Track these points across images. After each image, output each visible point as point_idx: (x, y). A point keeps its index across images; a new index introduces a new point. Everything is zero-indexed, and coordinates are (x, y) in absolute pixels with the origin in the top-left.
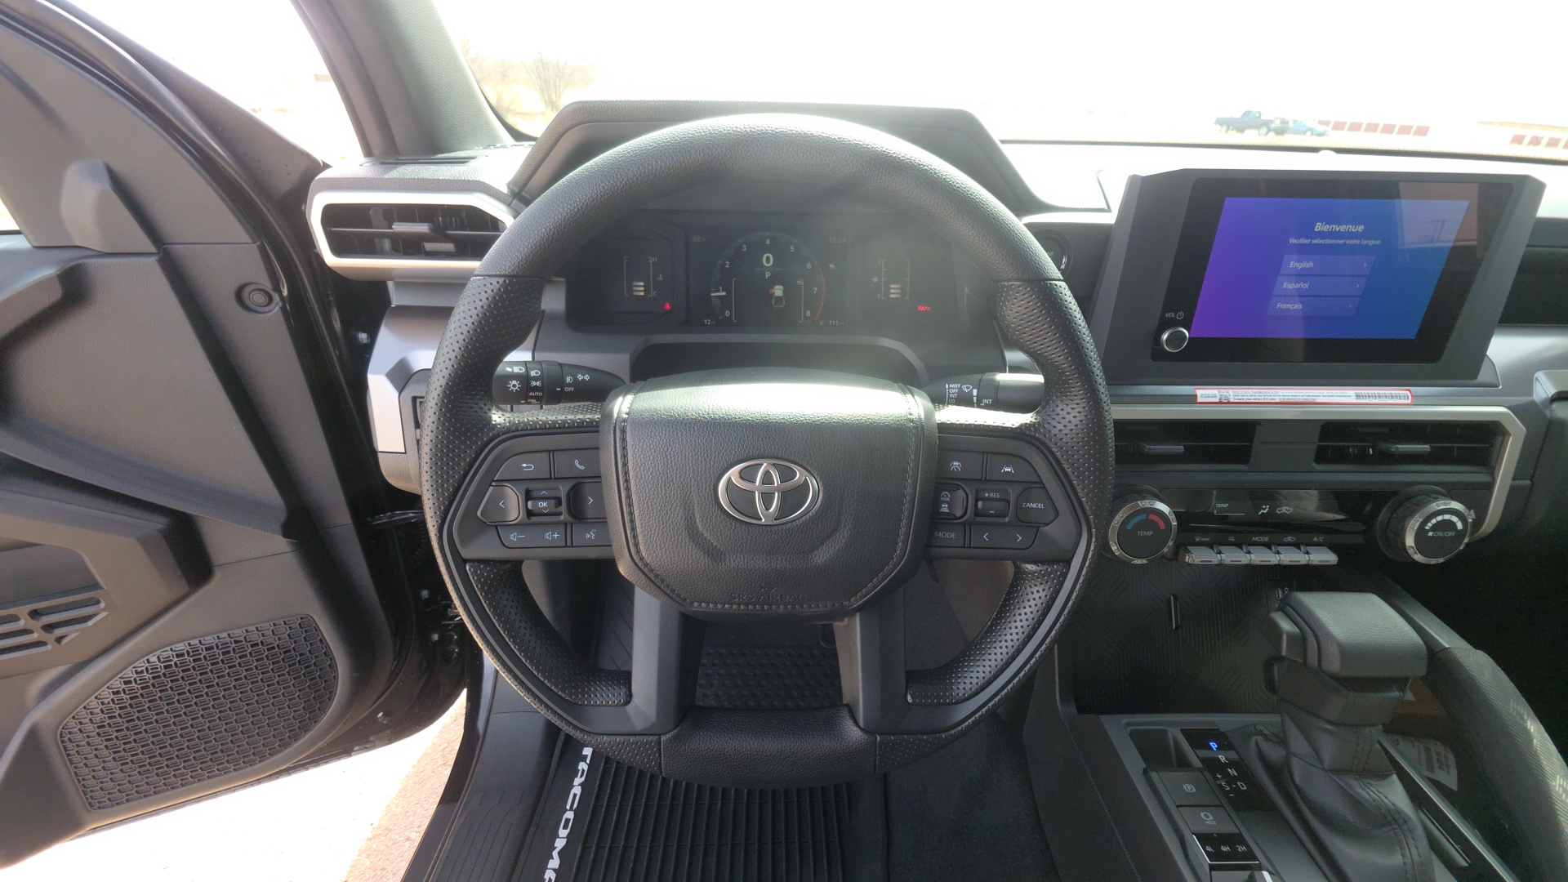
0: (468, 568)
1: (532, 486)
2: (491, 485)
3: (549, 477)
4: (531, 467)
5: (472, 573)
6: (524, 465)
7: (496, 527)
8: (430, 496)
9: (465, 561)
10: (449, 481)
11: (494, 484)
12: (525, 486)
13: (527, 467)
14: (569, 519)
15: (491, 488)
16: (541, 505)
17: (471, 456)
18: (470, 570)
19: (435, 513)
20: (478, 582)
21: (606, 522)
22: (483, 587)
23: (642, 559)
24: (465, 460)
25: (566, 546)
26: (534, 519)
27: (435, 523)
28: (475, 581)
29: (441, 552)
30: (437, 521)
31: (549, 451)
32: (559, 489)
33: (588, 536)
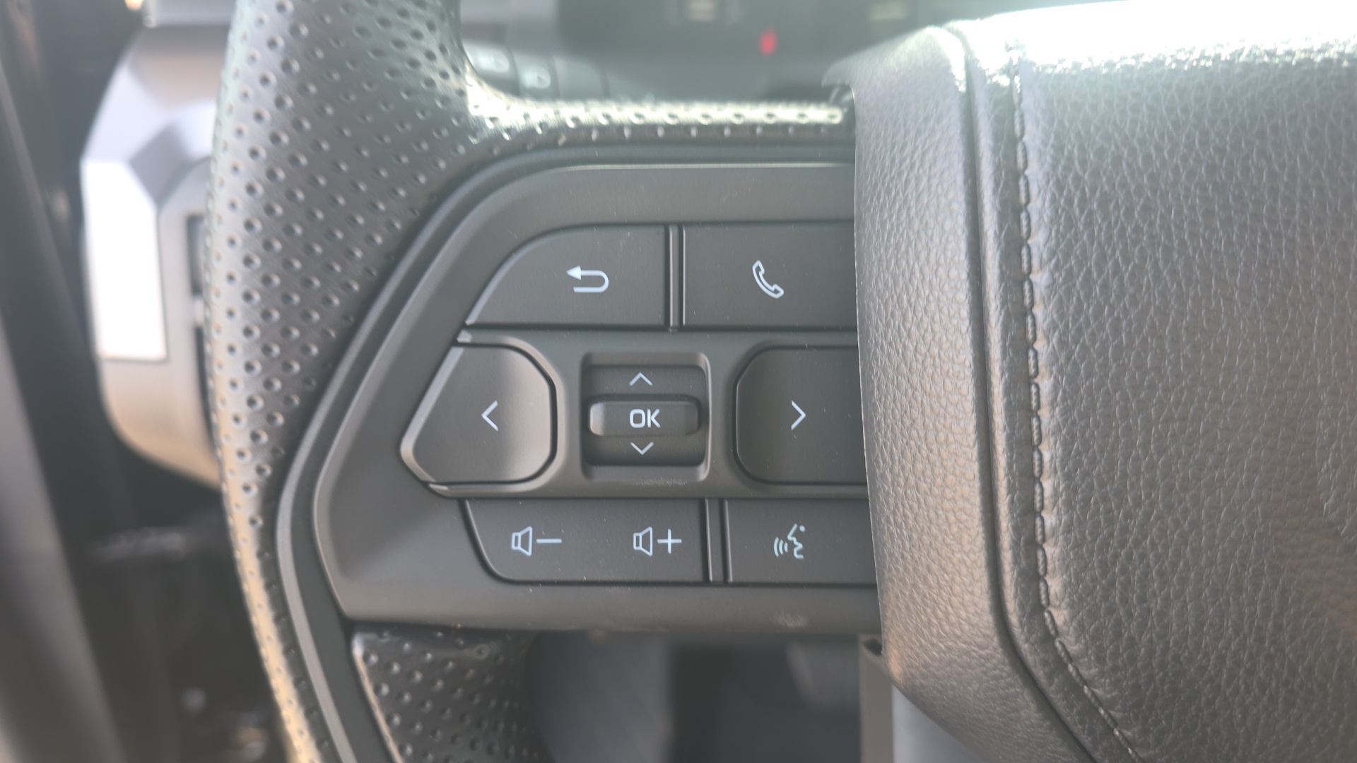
0: (358, 651)
1: (606, 347)
2: (455, 343)
3: (658, 320)
4: (599, 281)
5: (372, 670)
6: (576, 273)
7: (461, 501)
8: (239, 373)
9: (349, 626)
10: (307, 316)
11: (465, 337)
12: (579, 346)
13: (586, 281)
14: (729, 480)
15: (456, 354)
16: (638, 419)
17: (390, 225)
18: (366, 658)
19: (255, 437)
20: (391, 705)
21: (864, 501)
22: (407, 725)
23: (1048, 637)
24: (371, 239)
25: (705, 582)
26: (606, 476)
27: (250, 476)
28: (384, 702)
29: (268, 587)
30: (260, 470)
31: (666, 226)
32: (697, 369)
33: (779, 547)
